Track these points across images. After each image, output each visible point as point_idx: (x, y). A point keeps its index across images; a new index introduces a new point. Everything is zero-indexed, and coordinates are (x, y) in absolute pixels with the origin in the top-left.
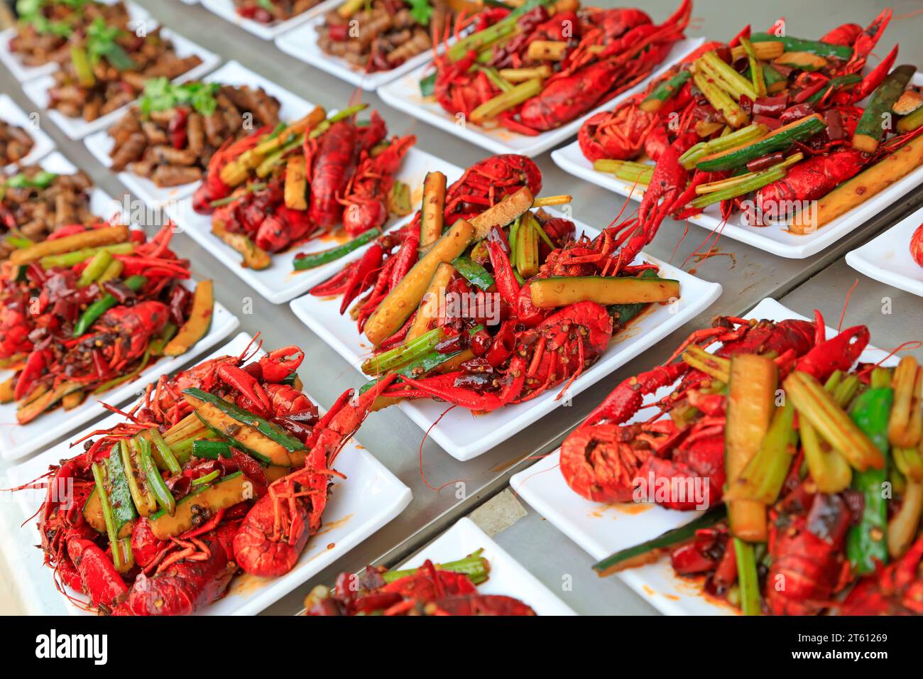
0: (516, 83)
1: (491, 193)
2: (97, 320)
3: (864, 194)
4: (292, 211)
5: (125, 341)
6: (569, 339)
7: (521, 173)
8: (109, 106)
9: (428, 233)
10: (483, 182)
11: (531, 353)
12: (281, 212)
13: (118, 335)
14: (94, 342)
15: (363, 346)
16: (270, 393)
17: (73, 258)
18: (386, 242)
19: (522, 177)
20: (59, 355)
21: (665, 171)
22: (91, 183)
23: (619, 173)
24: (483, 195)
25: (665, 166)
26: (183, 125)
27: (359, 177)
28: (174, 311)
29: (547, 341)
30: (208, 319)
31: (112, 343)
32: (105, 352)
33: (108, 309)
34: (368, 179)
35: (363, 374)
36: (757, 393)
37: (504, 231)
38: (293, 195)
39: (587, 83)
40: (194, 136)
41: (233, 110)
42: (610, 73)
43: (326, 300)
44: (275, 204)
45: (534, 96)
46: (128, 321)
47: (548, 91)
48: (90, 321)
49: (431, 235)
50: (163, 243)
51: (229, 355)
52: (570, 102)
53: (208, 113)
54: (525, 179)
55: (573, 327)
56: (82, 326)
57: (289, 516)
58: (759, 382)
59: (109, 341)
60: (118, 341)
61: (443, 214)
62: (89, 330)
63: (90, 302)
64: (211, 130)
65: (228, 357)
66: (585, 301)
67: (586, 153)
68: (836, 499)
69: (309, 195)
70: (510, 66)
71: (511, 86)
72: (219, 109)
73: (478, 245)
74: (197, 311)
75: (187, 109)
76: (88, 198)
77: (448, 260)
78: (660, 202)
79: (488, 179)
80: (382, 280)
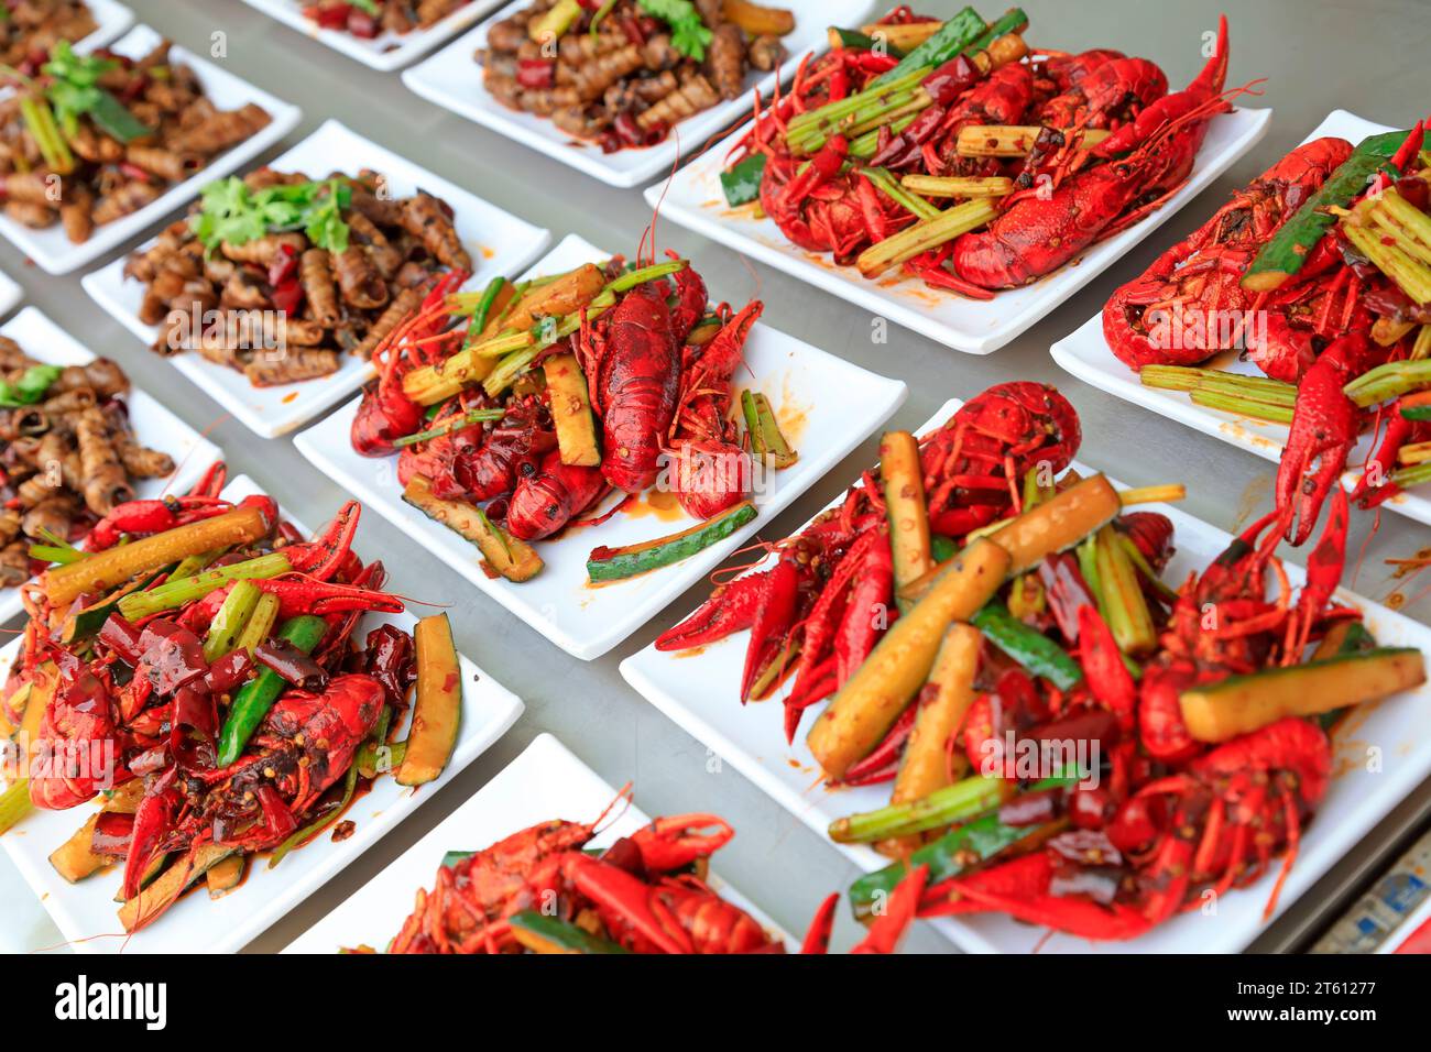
0: (944, 203)
1: (1009, 470)
2: (260, 727)
4: (574, 468)
5: (316, 761)
6: (1268, 797)
7: (1049, 421)
8: (108, 206)
9: (909, 558)
10: (985, 444)
11: (1200, 828)
12: (550, 471)
13: (301, 751)
14: (260, 772)
15: (795, 764)
16: (685, 920)
17: (178, 590)
18: (802, 554)
19: (1049, 428)
20: (193, 799)
21: (1321, 411)
22: (124, 382)
23: (1199, 395)
24: (989, 470)
25: (1318, 402)
26: (293, 274)
27: (686, 398)
28: (386, 678)
29: (1227, 807)
30: (455, 694)
31: (294, 768)
32: (282, 786)
33: (275, 702)
34: (703, 399)
35: (832, 843)
37: (1067, 560)
38: (574, 442)
39: (1083, 205)
40: (317, 294)
41: (379, 238)
42: (1122, 188)
43: (683, 655)
44: (540, 457)
45: (980, 230)
46: (315, 722)
47: (1007, 221)
48: (248, 731)
49: (915, 561)
50: (342, 545)
51: (565, 819)
52: (1054, 242)
53: (338, 250)
54: (1056, 432)
55: (1272, 774)
56: (233, 745)
59: (287, 765)
60: (303, 762)
61: (928, 518)
62: (249, 749)
63: (236, 687)
64: (348, 283)
65: (565, 823)
66: (1285, 720)
67: (1119, 353)
70: (920, 169)
71: (934, 212)
72: (355, 239)
73: (1018, 587)
74: (430, 675)
75: (295, 241)
76: (123, 408)
77: (965, 616)
78: (1315, 467)
79: (993, 440)
80: (815, 637)
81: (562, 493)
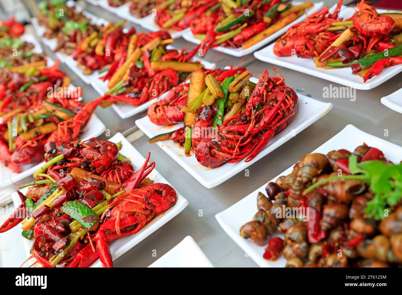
2: (28, 88)
3: (266, 36)
4: (99, 56)
5: (37, 94)
6: (162, 80)
11: (150, 85)
13: (34, 93)
20: (14, 99)
26: (75, 35)
29: (155, 81)
32: (30, 98)
33: (32, 85)
36: (198, 83)
37: (150, 52)
38: (99, 51)
40: (78, 38)
44: (93, 54)
46: (38, 88)
48: (26, 88)
55: (164, 77)
57: (64, 134)
58: (199, 79)
62: (25, 91)
64: (84, 36)
66: (169, 69)
68: (209, 107)
69: (104, 51)
72: (88, 30)
75: (77, 30)
77: (133, 61)
81: (97, 61)
